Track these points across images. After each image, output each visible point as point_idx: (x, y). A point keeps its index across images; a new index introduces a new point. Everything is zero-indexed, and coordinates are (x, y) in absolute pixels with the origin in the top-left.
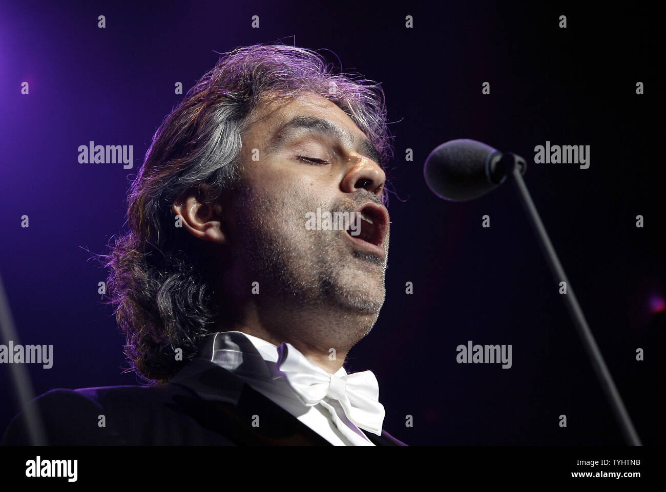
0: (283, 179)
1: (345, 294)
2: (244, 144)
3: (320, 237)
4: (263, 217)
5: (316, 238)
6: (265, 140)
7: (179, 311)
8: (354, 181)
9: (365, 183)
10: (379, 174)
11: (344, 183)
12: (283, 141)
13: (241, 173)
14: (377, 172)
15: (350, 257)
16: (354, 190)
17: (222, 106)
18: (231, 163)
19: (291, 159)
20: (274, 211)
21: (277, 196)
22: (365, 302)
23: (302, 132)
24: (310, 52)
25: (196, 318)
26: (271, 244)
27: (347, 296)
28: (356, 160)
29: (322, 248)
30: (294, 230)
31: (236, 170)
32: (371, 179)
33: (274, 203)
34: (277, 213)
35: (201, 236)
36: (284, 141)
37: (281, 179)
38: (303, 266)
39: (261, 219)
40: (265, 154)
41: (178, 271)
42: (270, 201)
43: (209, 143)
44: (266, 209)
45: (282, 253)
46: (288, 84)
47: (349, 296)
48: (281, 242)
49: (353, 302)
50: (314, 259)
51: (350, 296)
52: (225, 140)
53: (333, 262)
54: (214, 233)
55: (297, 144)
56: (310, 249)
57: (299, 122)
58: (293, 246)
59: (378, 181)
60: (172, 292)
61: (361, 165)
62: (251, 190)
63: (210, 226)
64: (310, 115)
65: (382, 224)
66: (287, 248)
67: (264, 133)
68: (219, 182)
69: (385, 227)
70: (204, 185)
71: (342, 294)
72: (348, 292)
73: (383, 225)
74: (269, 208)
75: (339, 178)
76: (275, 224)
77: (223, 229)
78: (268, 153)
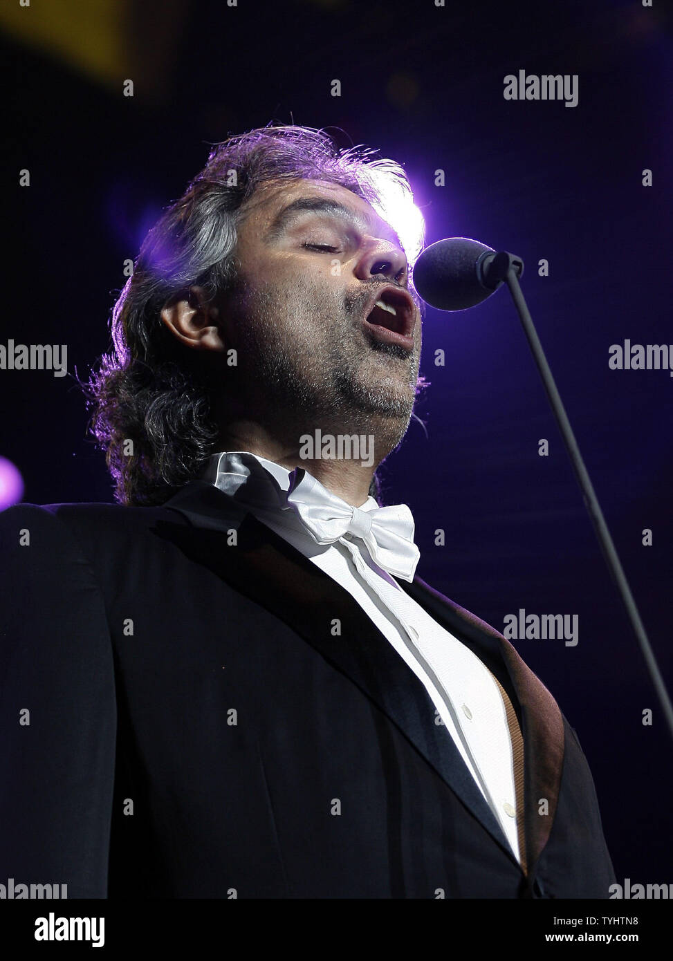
0: (285, 268)
1: (365, 392)
2: (240, 237)
3: (333, 330)
4: (264, 313)
5: (327, 331)
6: (264, 228)
7: (171, 434)
8: (370, 267)
9: (383, 267)
10: (399, 256)
11: (358, 269)
13: (237, 268)
14: (396, 255)
15: (368, 350)
16: (370, 276)
17: (212, 196)
18: (225, 259)
19: (296, 248)
20: (276, 306)
21: (280, 287)
22: (389, 401)
23: (306, 217)
25: (193, 441)
26: (274, 343)
27: (367, 395)
29: (336, 341)
30: (301, 324)
31: (232, 266)
32: (389, 261)
33: (275, 295)
34: (280, 307)
35: (196, 346)
36: (285, 226)
37: (283, 268)
38: (314, 365)
39: (262, 316)
40: (264, 244)
41: (169, 388)
42: (270, 294)
43: (198, 237)
44: (267, 304)
45: (288, 352)
47: (370, 394)
49: (375, 401)
50: (327, 355)
52: (218, 233)
53: (349, 356)
54: (211, 340)
55: (301, 230)
56: (322, 344)
57: (302, 205)
58: (301, 343)
59: (398, 265)
60: (163, 412)
63: (205, 333)
64: (314, 195)
66: (294, 346)
67: (262, 221)
68: (213, 281)
70: (196, 289)
71: (361, 392)
72: (368, 390)
74: (270, 302)
75: (353, 264)
76: (278, 320)
77: (221, 334)
78: (268, 242)
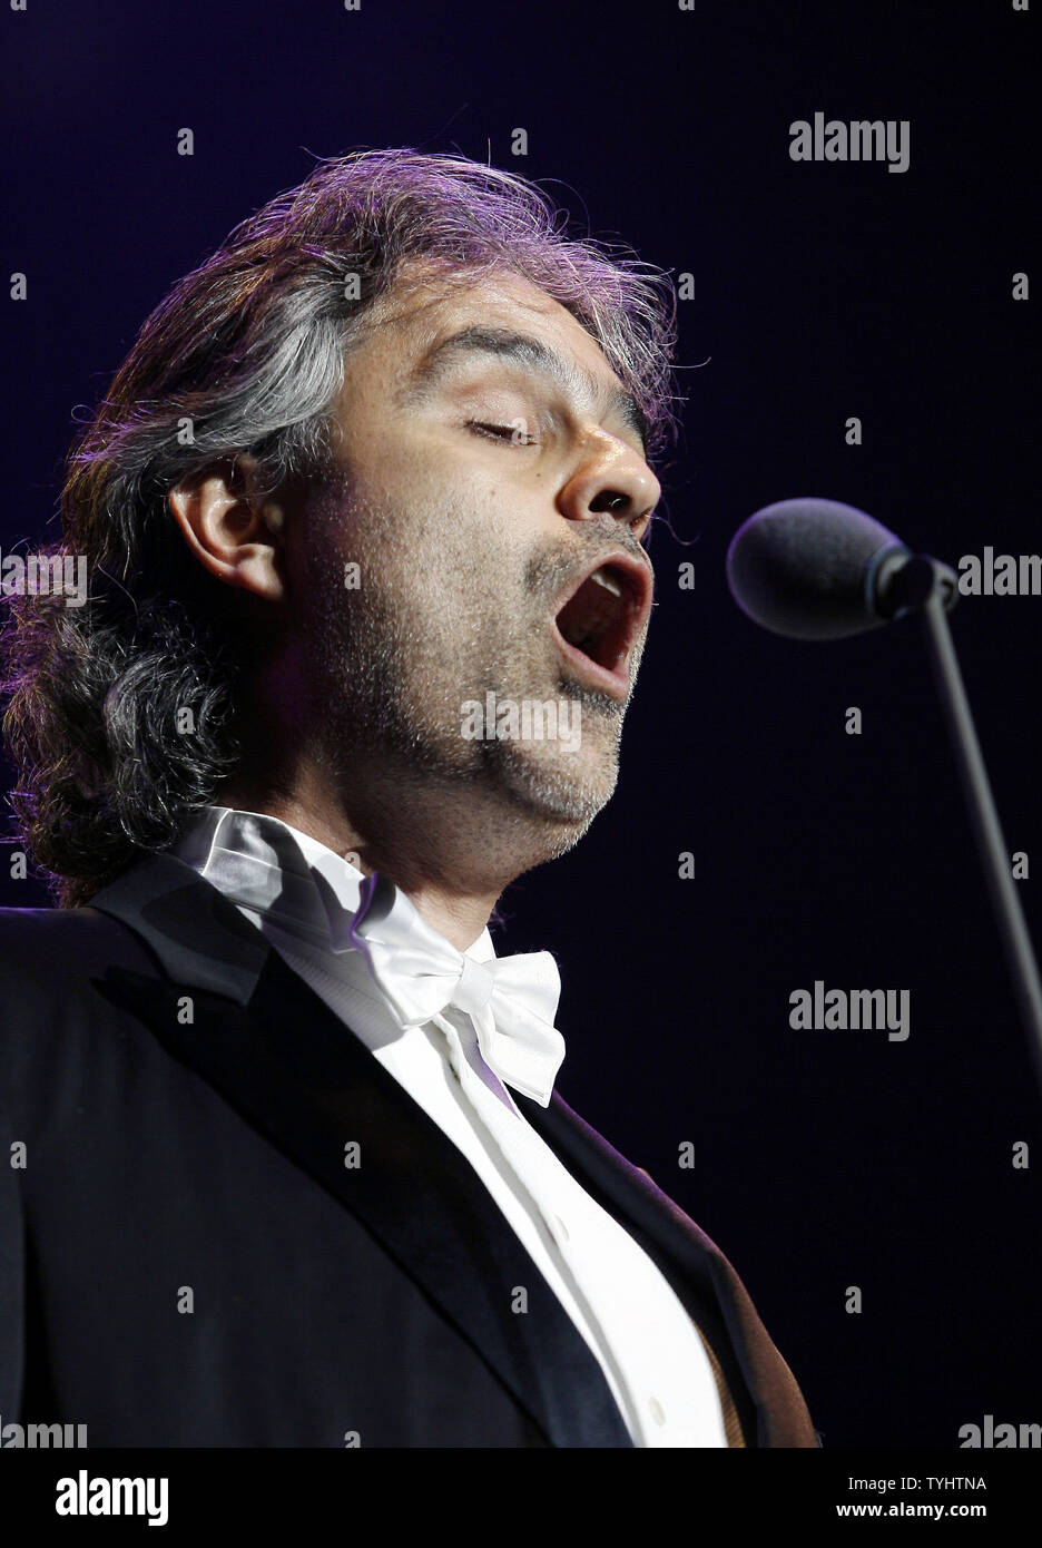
0: (430, 472)
1: (524, 774)
2: (348, 378)
3: (494, 623)
4: (373, 555)
5: (484, 624)
6: (398, 375)
7: (150, 741)
8: (590, 494)
9: (613, 501)
10: (646, 486)
11: (565, 496)
12: (436, 380)
13: (334, 443)
14: (643, 481)
15: (551, 689)
16: (587, 514)
17: (309, 285)
18: (312, 417)
19: (453, 426)
20: (398, 545)
21: (411, 510)
22: (566, 799)
23: (480, 364)
24: (522, 183)
25: (186, 762)
26: (381, 620)
27: (527, 779)
28: (599, 447)
29: (494, 650)
30: (438, 594)
31: (324, 435)
32: (628, 493)
33: (401, 525)
34: (406, 550)
35: (225, 576)
36: (439, 378)
37: (425, 472)
38: (445, 685)
39: (368, 560)
40: (394, 407)
41: (162, 648)
42: (392, 520)
43: (268, 365)
44: (382, 536)
45: (403, 645)
46: (466, 251)
47: (533, 778)
48: (403, 618)
49: (539, 794)
50: (472, 673)
51: (536, 780)
52: (306, 363)
53: (512, 691)
54: (259, 571)
55: (470, 391)
56: (467, 646)
57: (479, 340)
58: (431, 633)
59: (644, 500)
60: (143, 693)
61: (609, 458)
62: (352, 488)
63: (249, 555)
64: (502, 324)
65: (636, 605)
66: (416, 636)
67: (395, 356)
68: (284, 457)
69: (641, 611)
70: (249, 462)
71: (517, 770)
72: (533, 771)
73: (638, 607)
74: (389, 535)
75: (557, 483)
76: (398, 576)
77: (279, 564)
78: (402, 406)
